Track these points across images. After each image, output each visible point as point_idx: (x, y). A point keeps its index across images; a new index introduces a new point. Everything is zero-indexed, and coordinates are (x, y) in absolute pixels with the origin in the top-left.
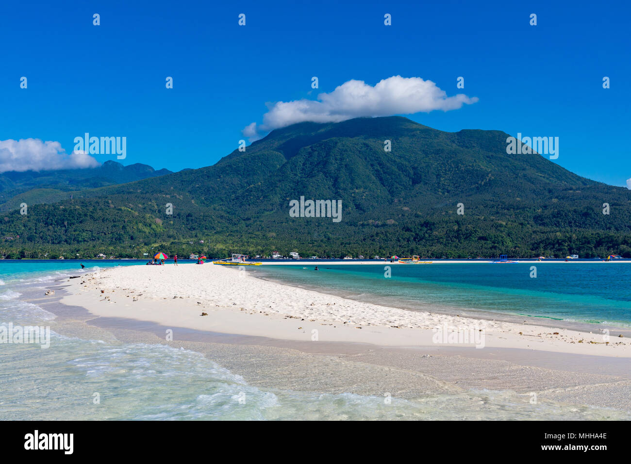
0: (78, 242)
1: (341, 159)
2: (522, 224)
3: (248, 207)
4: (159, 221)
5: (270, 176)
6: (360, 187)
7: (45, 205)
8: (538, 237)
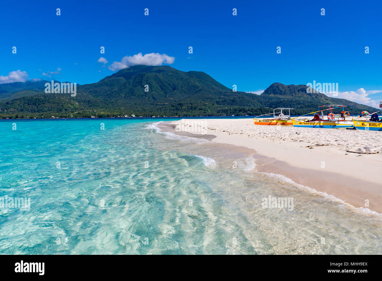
0: (43, 112)
1: (147, 81)
2: (213, 104)
3: (112, 98)
4: (77, 103)
5: (120, 87)
6: (154, 91)
7: (28, 97)
8: (219, 109)
